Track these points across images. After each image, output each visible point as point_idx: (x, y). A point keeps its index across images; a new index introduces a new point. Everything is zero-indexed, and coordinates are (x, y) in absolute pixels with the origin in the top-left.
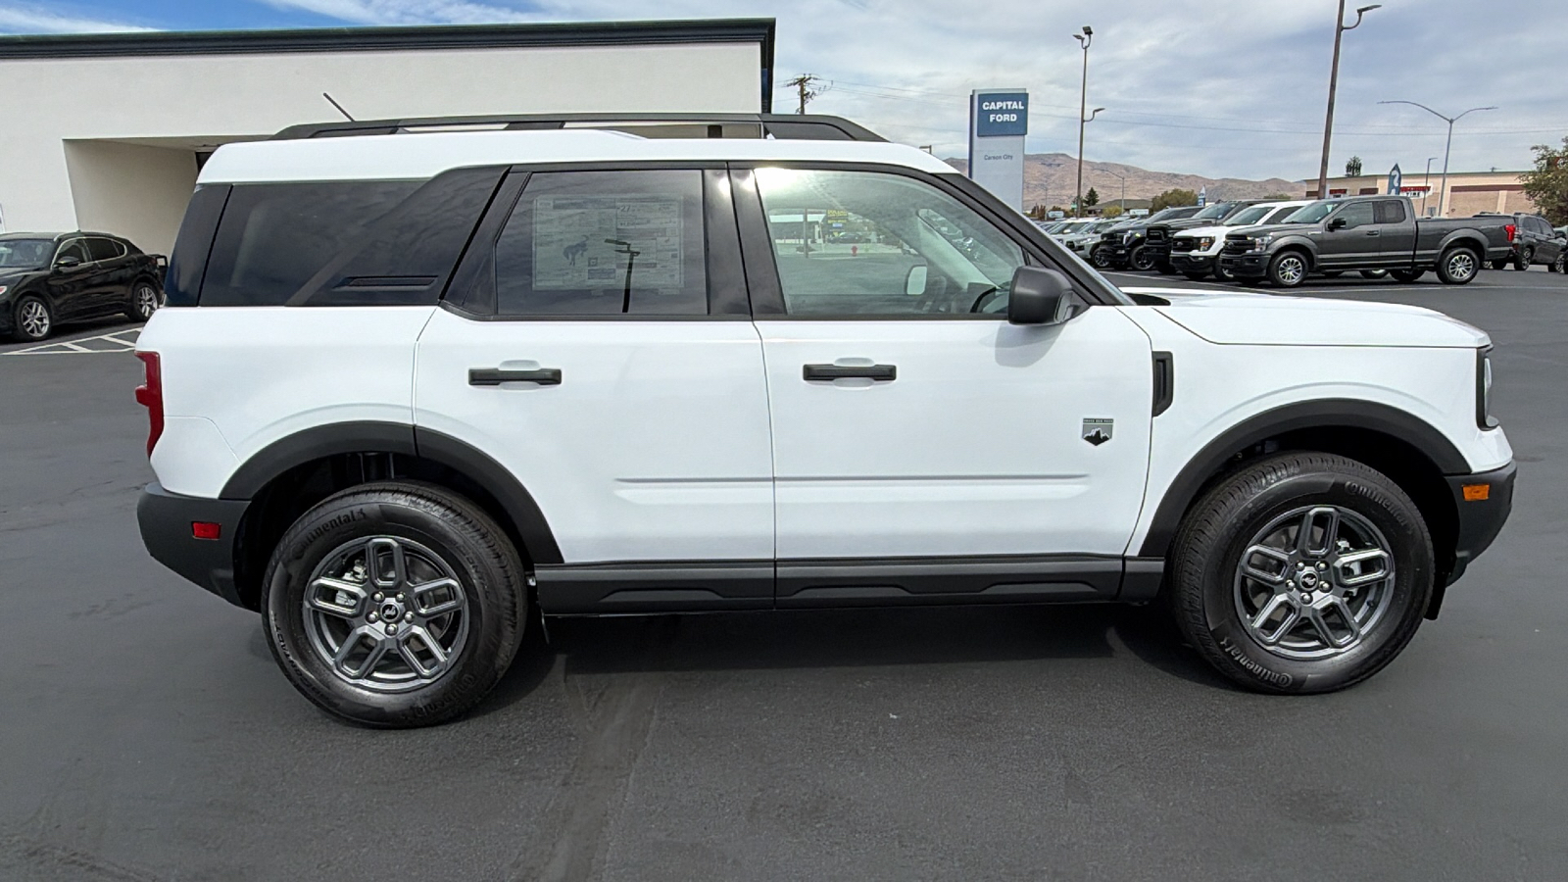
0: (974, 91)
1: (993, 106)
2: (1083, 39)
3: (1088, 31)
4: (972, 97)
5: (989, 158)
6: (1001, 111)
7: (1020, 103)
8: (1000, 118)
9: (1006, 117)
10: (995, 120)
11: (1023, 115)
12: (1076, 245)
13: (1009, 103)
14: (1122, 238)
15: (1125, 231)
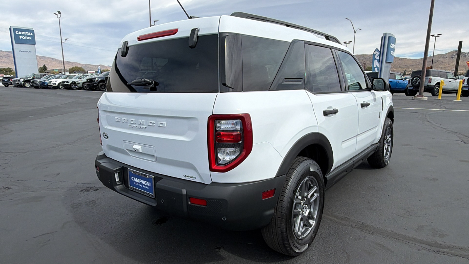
0: (10, 26)
1: (20, 33)
2: (57, 15)
3: (59, 13)
4: (10, 29)
5: (22, 52)
6: (24, 35)
7: (31, 33)
8: (24, 38)
9: (26, 38)
10: (22, 38)
11: (33, 37)
12: (76, 82)
13: (27, 33)
14: (95, 80)
15: (95, 78)
